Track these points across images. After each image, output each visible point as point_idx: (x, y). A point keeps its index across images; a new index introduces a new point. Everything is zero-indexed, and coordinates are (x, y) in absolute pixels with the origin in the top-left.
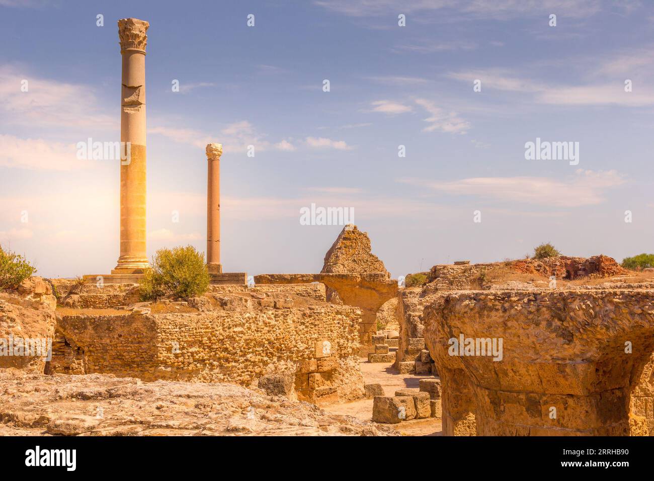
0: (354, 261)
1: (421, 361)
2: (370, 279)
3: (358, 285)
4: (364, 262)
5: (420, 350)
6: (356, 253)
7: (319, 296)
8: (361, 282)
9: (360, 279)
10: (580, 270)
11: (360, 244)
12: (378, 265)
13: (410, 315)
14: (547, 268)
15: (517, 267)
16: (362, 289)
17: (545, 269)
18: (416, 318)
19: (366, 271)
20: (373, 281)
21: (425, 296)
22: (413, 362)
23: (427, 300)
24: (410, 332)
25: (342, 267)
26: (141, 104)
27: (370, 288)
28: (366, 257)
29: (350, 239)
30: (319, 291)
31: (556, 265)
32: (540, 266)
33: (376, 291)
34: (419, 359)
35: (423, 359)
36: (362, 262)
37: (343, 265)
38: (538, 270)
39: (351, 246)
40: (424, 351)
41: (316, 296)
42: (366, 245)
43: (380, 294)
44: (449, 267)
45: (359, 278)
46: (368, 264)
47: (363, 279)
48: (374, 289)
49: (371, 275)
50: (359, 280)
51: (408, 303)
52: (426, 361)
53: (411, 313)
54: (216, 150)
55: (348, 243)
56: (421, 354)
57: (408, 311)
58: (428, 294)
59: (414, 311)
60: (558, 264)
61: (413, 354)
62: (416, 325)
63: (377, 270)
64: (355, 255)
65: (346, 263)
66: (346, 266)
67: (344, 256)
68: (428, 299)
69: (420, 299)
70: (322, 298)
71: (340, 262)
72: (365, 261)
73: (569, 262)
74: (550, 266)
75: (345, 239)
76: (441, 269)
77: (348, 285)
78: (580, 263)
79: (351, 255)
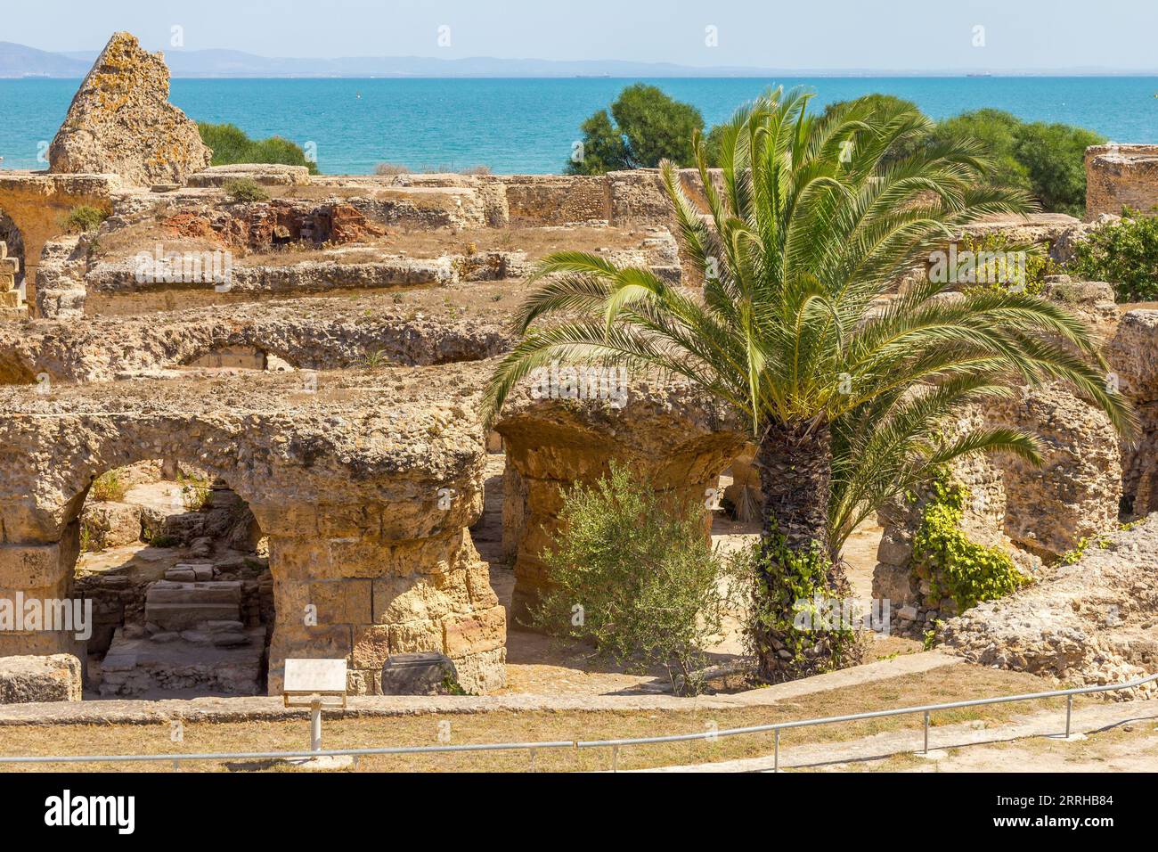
0: (122, 122)
2: (75, 190)
4: (146, 125)
6: (130, 103)
10: (304, 227)
11: (140, 82)
12: (183, 132)
14: (241, 224)
15: (174, 223)
16: (60, 210)
17: (234, 224)
19: (150, 146)
20: (82, 194)
25: (88, 137)
28: (152, 111)
29: (117, 70)
31: (259, 218)
32: (224, 221)
36: (142, 125)
37: (91, 132)
38: (219, 229)
39: (118, 86)
42: (157, 84)
44: (134, 197)
46: (156, 130)
55: (112, 79)
59: (53, 287)
60: (263, 215)
63: (178, 143)
64: (125, 110)
65: (98, 128)
66: (100, 135)
67: (97, 112)
69: (67, 262)
71: (86, 125)
72: (149, 123)
73: (285, 211)
74: (246, 220)
75: (105, 69)
76: (116, 201)
78: (305, 215)
79: (115, 108)
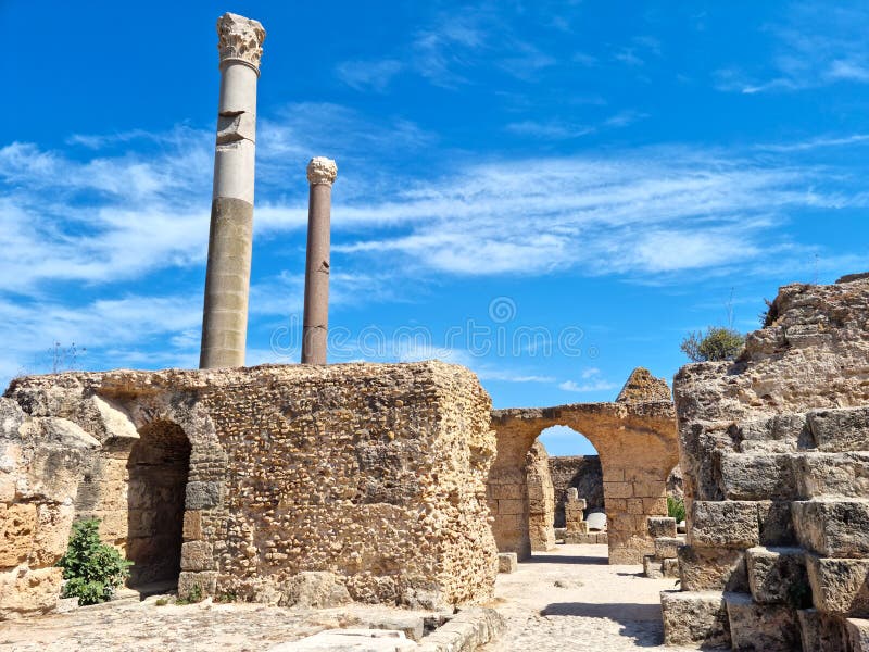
1: (749, 593)
2: (646, 412)
3: (624, 424)
5: (742, 547)
7: (423, 383)
8: (628, 419)
9: (626, 414)
11: (654, 394)
13: (697, 428)
16: (632, 431)
18: (718, 435)
20: (652, 416)
21: (746, 369)
22: (716, 597)
23: (755, 380)
24: (700, 484)
26: (242, 138)
27: (647, 430)
29: (639, 387)
30: (430, 371)
33: (660, 435)
34: (738, 585)
35: (757, 585)
40: (759, 551)
41: (415, 382)
43: (666, 441)
45: (623, 411)
47: (632, 413)
48: (654, 432)
49: (646, 406)
50: (624, 415)
51: (689, 391)
52: (769, 597)
53: (701, 422)
54: (320, 168)
55: (637, 392)
56: (745, 560)
57: (692, 416)
58: (758, 360)
59: (710, 415)
61: (712, 562)
62: (718, 456)
68: (757, 376)
69: (729, 378)
70: (433, 388)
75: (631, 386)
77: (603, 425)
